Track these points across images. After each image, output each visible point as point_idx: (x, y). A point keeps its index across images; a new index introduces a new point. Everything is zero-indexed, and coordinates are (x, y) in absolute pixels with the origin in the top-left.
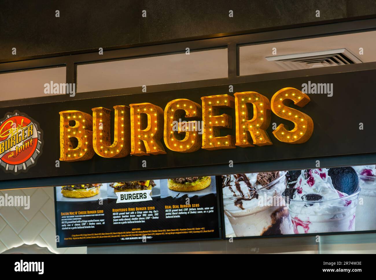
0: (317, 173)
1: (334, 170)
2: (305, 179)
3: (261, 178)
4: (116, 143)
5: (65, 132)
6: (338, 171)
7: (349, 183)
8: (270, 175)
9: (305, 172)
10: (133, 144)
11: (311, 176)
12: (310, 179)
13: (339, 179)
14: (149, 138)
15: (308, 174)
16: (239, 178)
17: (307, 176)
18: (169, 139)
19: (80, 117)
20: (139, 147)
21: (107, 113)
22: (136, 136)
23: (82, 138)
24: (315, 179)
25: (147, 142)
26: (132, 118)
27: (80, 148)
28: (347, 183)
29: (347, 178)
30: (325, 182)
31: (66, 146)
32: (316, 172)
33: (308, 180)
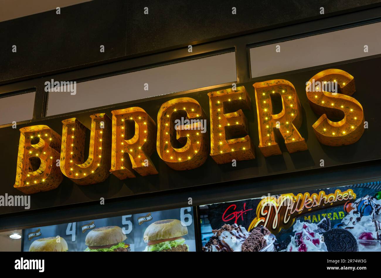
0: (310, 240)
1: (328, 235)
2: (296, 247)
3: (246, 248)
4: (91, 162)
5: (26, 154)
6: (333, 236)
7: (346, 249)
8: (256, 244)
9: (295, 238)
10: (113, 161)
11: (303, 243)
12: (302, 246)
13: (335, 245)
14: (136, 152)
15: (299, 241)
16: (221, 249)
17: (298, 243)
18: (162, 152)
19: (46, 135)
20: (121, 165)
21: (81, 128)
22: (118, 152)
23: (46, 160)
24: (307, 246)
25: (133, 157)
26: (114, 129)
27: (43, 172)
28: (344, 249)
29: (344, 244)
30: (319, 248)
31: (24, 172)
32: (308, 239)
33: (299, 248)
